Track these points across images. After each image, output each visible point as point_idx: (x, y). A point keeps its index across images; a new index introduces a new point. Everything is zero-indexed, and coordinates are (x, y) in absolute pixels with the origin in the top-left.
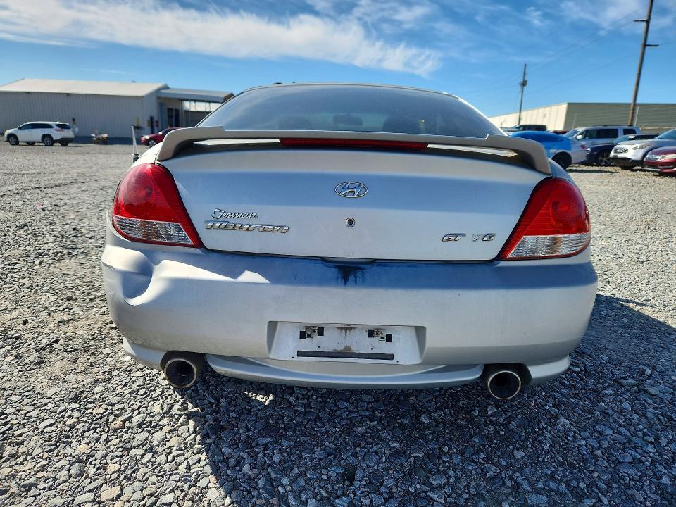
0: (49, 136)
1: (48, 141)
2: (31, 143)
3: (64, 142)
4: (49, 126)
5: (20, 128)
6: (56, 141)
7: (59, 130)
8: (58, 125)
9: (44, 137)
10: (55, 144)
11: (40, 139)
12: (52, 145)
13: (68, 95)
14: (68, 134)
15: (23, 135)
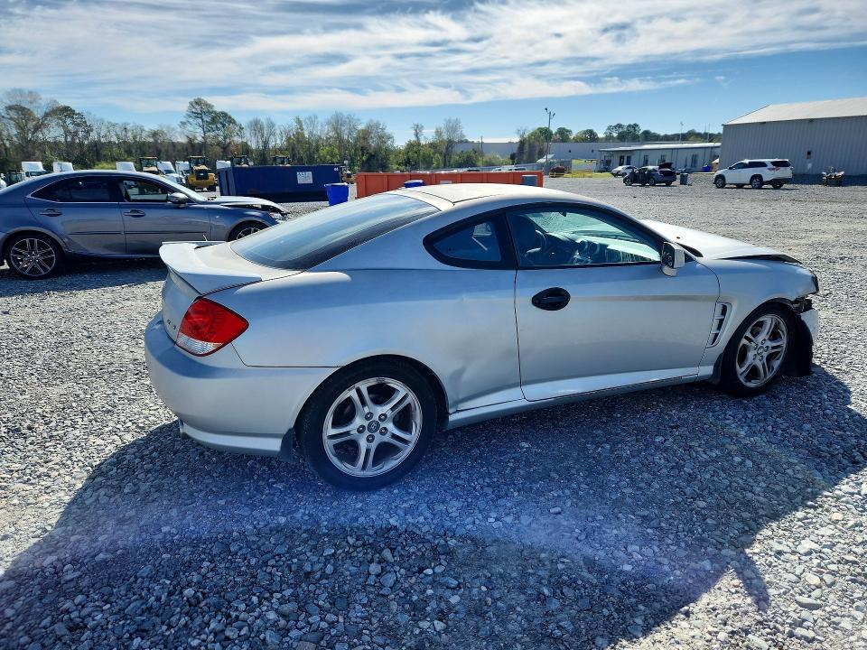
0: (759, 177)
1: (757, 182)
2: (740, 186)
3: (777, 184)
4: (763, 165)
5: (730, 169)
6: (767, 183)
7: (773, 169)
8: (773, 163)
9: (754, 177)
10: (765, 186)
11: (748, 181)
12: (760, 188)
13: (811, 121)
14: (786, 173)
15: (733, 176)
